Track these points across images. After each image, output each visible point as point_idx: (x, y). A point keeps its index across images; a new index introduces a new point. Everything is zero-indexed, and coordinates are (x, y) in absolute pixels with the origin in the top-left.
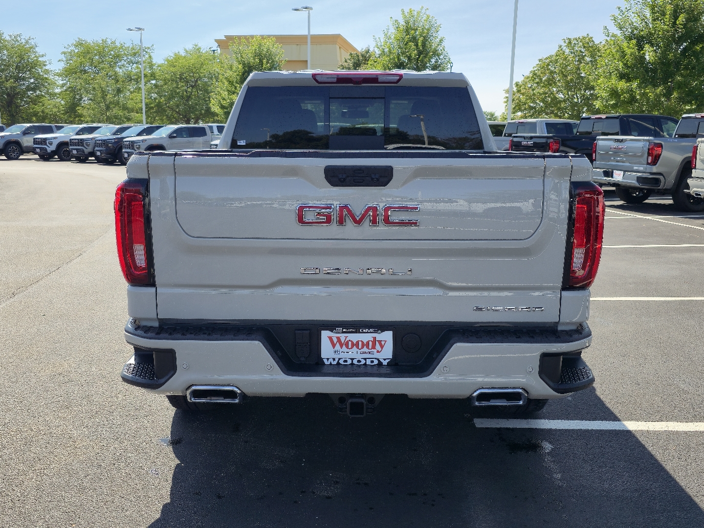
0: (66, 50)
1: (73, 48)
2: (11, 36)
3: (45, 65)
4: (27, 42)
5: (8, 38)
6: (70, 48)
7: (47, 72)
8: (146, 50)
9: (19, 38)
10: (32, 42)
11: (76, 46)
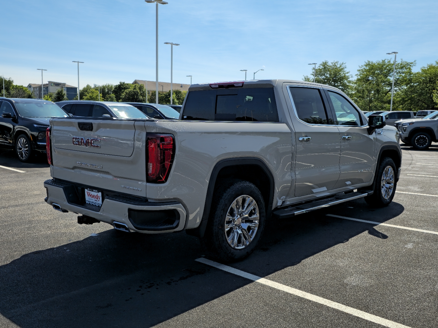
0: (360, 69)
1: (365, 67)
2: (332, 63)
3: (349, 78)
4: (341, 66)
5: (331, 65)
6: (363, 67)
7: (349, 82)
8: (410, 65)
9: (336, 64)
10: (343, 66)
11: (366, 66)
